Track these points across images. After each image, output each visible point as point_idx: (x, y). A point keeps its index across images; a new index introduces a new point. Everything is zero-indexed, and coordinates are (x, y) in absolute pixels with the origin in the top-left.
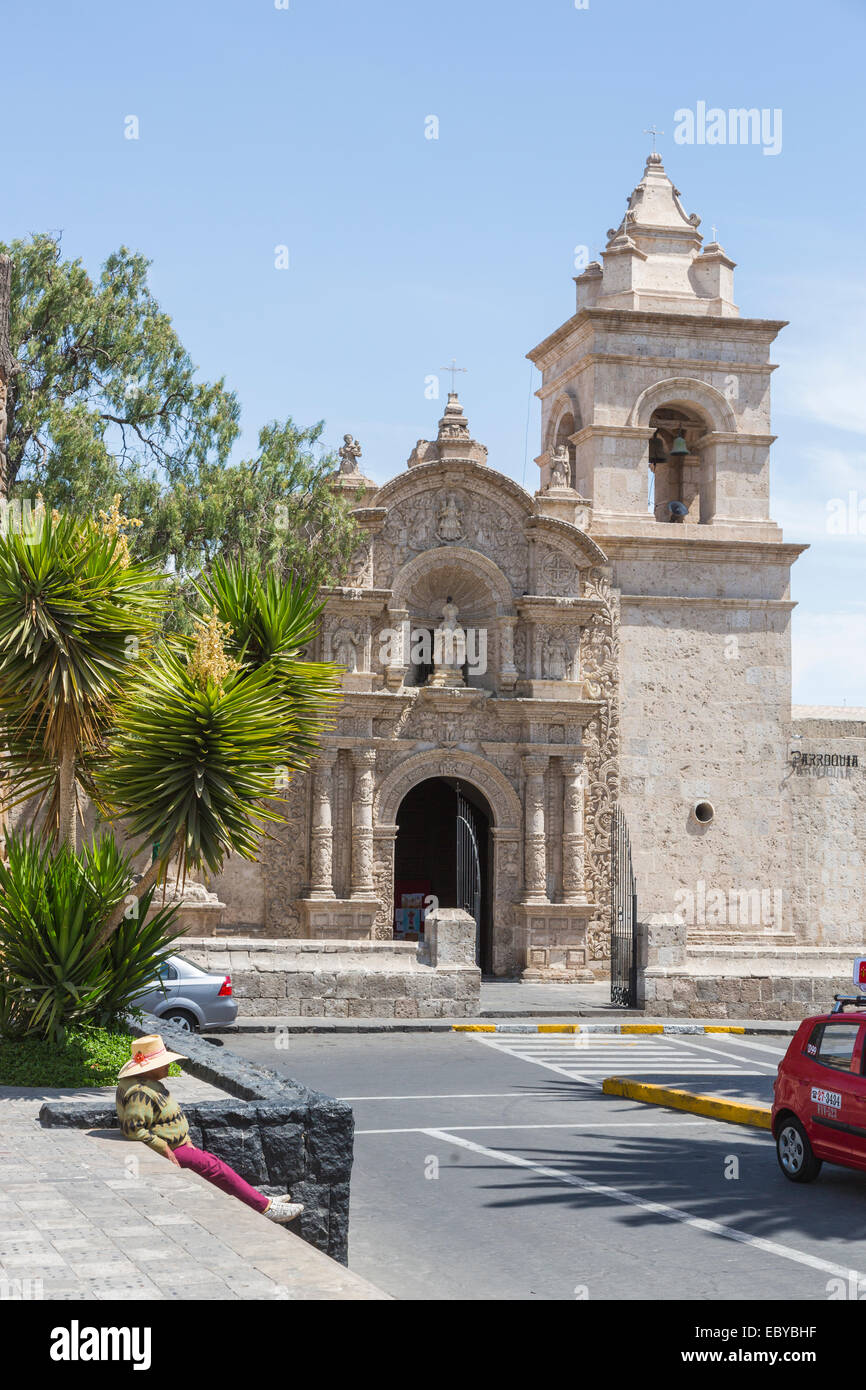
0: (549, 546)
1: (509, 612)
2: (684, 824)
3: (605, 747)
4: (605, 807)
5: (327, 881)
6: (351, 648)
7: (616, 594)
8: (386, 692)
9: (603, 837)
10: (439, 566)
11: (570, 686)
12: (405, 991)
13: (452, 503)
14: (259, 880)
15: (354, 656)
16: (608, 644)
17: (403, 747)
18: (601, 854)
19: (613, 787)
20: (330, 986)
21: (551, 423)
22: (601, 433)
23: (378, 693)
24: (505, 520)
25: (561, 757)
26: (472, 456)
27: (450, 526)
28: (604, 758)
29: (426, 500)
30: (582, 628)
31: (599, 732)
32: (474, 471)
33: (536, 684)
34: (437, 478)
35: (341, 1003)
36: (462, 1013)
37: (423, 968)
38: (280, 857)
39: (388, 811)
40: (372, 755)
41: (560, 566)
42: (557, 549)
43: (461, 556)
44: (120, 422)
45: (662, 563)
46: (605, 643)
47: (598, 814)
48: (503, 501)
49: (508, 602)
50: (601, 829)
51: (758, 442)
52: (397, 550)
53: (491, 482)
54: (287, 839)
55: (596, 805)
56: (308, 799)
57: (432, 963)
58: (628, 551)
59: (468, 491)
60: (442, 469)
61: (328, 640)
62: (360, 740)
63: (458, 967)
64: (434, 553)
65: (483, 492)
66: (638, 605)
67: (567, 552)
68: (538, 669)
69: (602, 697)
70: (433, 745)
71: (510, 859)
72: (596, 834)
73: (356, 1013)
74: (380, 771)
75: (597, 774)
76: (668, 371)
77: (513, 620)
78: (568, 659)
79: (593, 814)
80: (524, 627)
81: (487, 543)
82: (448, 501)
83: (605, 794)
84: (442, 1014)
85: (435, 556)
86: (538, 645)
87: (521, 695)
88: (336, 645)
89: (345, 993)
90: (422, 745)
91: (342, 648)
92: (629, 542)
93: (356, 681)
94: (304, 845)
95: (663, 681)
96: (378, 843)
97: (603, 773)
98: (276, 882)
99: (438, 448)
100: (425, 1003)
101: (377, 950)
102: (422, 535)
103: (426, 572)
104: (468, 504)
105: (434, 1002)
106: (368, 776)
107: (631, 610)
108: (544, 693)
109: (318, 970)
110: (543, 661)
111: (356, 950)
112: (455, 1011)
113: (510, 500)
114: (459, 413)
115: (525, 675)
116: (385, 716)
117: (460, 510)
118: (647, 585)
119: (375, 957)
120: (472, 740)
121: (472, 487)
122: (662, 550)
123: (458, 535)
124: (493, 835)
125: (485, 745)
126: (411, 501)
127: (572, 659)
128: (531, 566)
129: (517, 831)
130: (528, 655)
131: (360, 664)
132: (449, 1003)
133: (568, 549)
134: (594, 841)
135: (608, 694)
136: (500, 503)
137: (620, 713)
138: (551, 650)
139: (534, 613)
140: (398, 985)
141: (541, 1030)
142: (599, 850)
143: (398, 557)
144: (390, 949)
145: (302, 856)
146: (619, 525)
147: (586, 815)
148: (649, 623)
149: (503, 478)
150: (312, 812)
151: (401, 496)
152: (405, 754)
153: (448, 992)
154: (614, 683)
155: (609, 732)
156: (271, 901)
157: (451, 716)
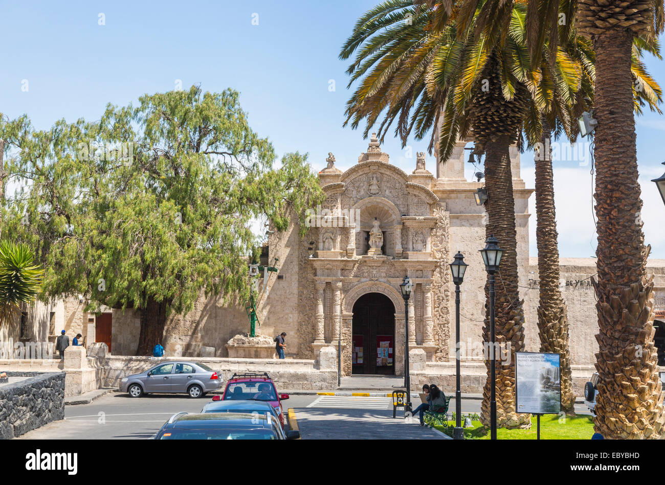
0: (415, 195)
1: (399, 223)
2: (480, 311)
3: (443, 279)
4: (443, 304)
5: (322, 336)
6: (330, 240)
7: (447, 214)
8: (345, 258)
9: (442, 317)
10: (369, 205)
11: (425, 253)
12: (306, 379)
13: (375, 179)
14: (296, 336)
15: (332, 244)
16: (444, 235)
17: (355, 280)
19: (447, 296)
20: (276, 377)
23: (343, 259)
24: (397, 185)
25: (422, 284)
26: (381, 159)
27: (374, 188)
28: (443, 284)
29: (364, 178)
30: (432, 229)
31: (440, 273)
32: (382, 165)
33: (410, 253)
34: (368, 169)
35: (281, 384)
36: (330, 388)
37: (315, 371)
38: (304, 327)
39: (349, 307)
40: (340, 284)
41: (421, 203)
42: (418, 196)
43: (378, 200)
44: (230, 154)
45: (469, 200)
46: (443, 235)
47: (440, 308)
48: (396, 177)
49: (399, 218)
50: (442, 314)
52: (352, 199)
53: (390, 169)
54: (307, 319)
55: (439, 304)
56: (315, 303)
57: (318, 369)
58: (453, 195)
59: (381, 173)
60: (368, 165)
61: (321, 237)
62: (334, 278)
63: (329, 370)
64: (367, 200)
65: (388, 173)
66: (458, 218)
68: (411, 247)
69: (442, 258)
70: (368, 279)
71: (402, 327)
72: (439, 316)
73: (287, 388)
74: (345, 290)
75: (440, 291)
77: (401, 226)
78: (424, 242)
79: (438, 307)
80: (405, 229)
81: (390, 195)
82: (373, 178)
83: (443, 299)
84: (321, 389)
85: (367, 201)
86: (411, 237)
87: (404, 258)
88: (324, 240)
89: (283, 380)
90: (363, 280)
91: (327, 241)
92: (452, 191)
93: (332, 254)
94: (314, 321)
95: (470, 250)
96: (345, 320)
97: (442, 290)
98: (302, 336)
99: (366, 156)
100: (315, 384)
101: (297, 363)
102: (362, 192)
104: (382, 179)
105: (319, 384)
106: (338, 293)
107: (455, 220)
108: (413, 257)
109: (272, 371)
110: (413, 243)
111: (288, 363)
112: (327, 388)
113: (399, 176)
114: (376, 141)
115: (405, 249)
116: (347, 268)
117: (378, 181)
118: (462, 209)
119: (296, 366)
120: (385, 277)
121: (383, 172)
122: (469, 194)
123: (377, 191)
124: (394, 317)
125: (390, 279)
126: (357, 179)
127: (426, 242)
128: (409, 204)
129: (404, 315)
130: (407, 241)
131: (334, 247)
132: (324, 384)
133: (423, 196)
134: (438, 319)
135: (444, 256)
138: (416, 239)
139: (408, 223)
140: (304, 377)
141: (353, 395)
142: (441, 323)
143: (352, 202)
144: (302, 363)
145: (312, 326)
146: (450, 184)
147: (435, 308)
148: (463, 225)
149: (394, 167)
150: (316, 308)
151: (353, 177)
152: (356, 283)
153: (324, 380)
154: (447, 252)
155: (445, 273)
156: (301, 344)
157: (375, 268)
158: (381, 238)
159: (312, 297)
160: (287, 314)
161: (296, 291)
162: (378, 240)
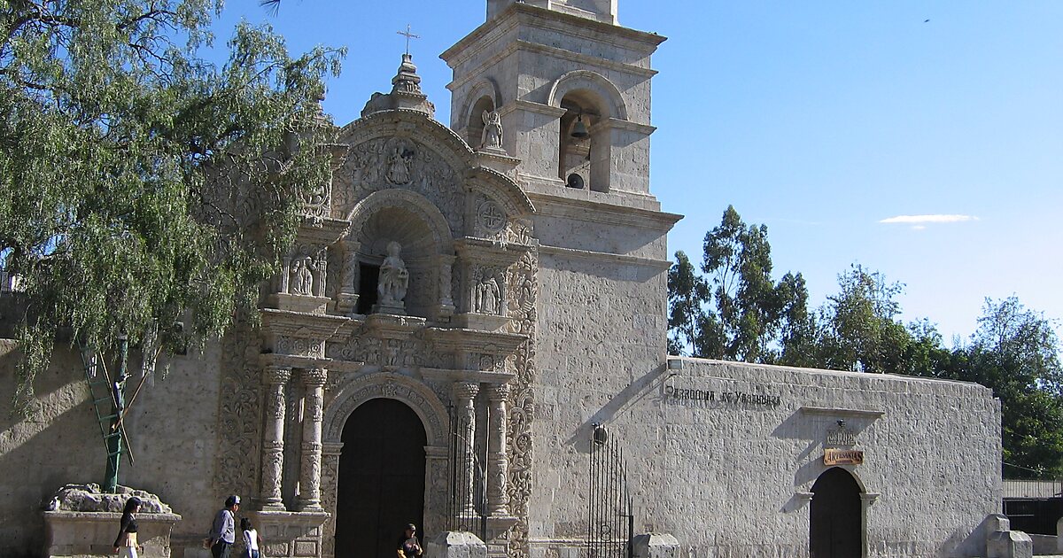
0: (484, 196)
1: (448, 252)
3: (523, 377)
4: (521, 429)
5: (278, 494)
6: (307, 274)
7: (536, 243)
8: (339, 316)
9: (518, 456)
10: (389, 206)
11: (498, 320)
15: (310, 281)
16: (527, 287)
17: (350, 370)
18: (518, 471)
19: (528, 413)
21: (465, 107)
22: (522, 107)
24: (446, 171)
25: (489, 384)
26: (423, 109)
27: (399, 171)
28: (522, 387)
29: (379, 146)
31: (518, 363)
32: (425, 122)
33: (470, 317)
38: (231, 470)
39: (335, 428)
40: (324, 375)
42: (491, 200)
43: (409, 199)
45: (571, 222)
46: (525, 285)
47: (516, 436)
49: (447, 243)
50: (517, 449)
51: (642, 130)
52: (352, 188)
54: (239, 452)
55: (515, 429)
56: (260, 414)
58: (545, 208)
60: (396, 118)
62: (313, 360)
64: (385, 194)
65: (429, 144)
66: (551, 255)
67: (500, 203)
69: (521, 332)
70: (376, 368)
71: (441, 475)
72: (514, 454)
75: (515, 400)
76: (576, 64)
77: (452, 258)
78: (497, 296)
79: (513, 436)
80: (460, 266)
81: (430, 190)
82: (398, 149)
83: (521, 418)
85: (385, 197)
86: (473, 283)
87: (456, 326)
88: (294, 269)
90: (366, 368)
91: (300, 273)
92: (547, 200)
93: (311, 304)
94: (256, 459)
95: (570, 321)
96: (326, 459)
97: (520, 399)
99: (392, 99)
102: (375, 176)
103: (376, 210)
106: (319, 394)
107: (547, 259)
108: (477, 325)
110: (477, 297)
114: (413, 71)
115: (461, 308)
118: (558, 238)
120: (411, 366)
121: (420, 139)
122: (572, 209)
123: (405, 179)
124: (424, 453)
125: (422, 370)
126: (365, 146)
127: (501, 296)
128: (467, 213)
129: (448, 450)
130: (463, 291)
131: (315, 290)
133: (501, 200)
134: (511, 460)
135: (527, 330)
136: (443, 155)
137: (535, 348)
138: (483, 287)
139: (471, 254)
145: (253, 469)
146: (537, 186)
147: (507, 437)
148: (561, 271)
150: (264, 425)
151: (359, 139)
152: (352, 375)
155: (527, 364)
157: (394, 343)
158: (403, 280)
159: (253, 400)
160: (193, 439)
161: (214, 386)
162: (397, 284)
